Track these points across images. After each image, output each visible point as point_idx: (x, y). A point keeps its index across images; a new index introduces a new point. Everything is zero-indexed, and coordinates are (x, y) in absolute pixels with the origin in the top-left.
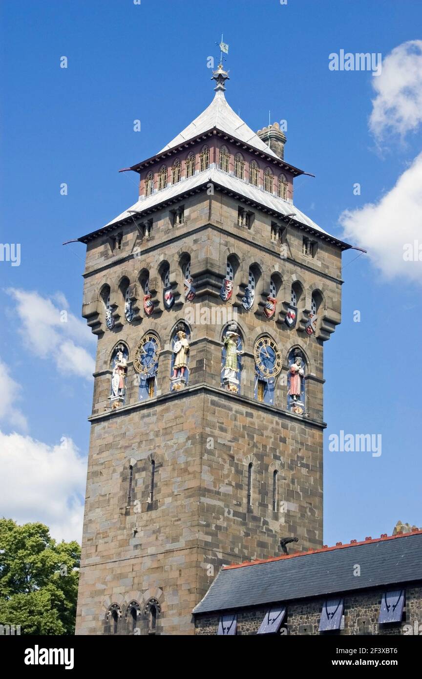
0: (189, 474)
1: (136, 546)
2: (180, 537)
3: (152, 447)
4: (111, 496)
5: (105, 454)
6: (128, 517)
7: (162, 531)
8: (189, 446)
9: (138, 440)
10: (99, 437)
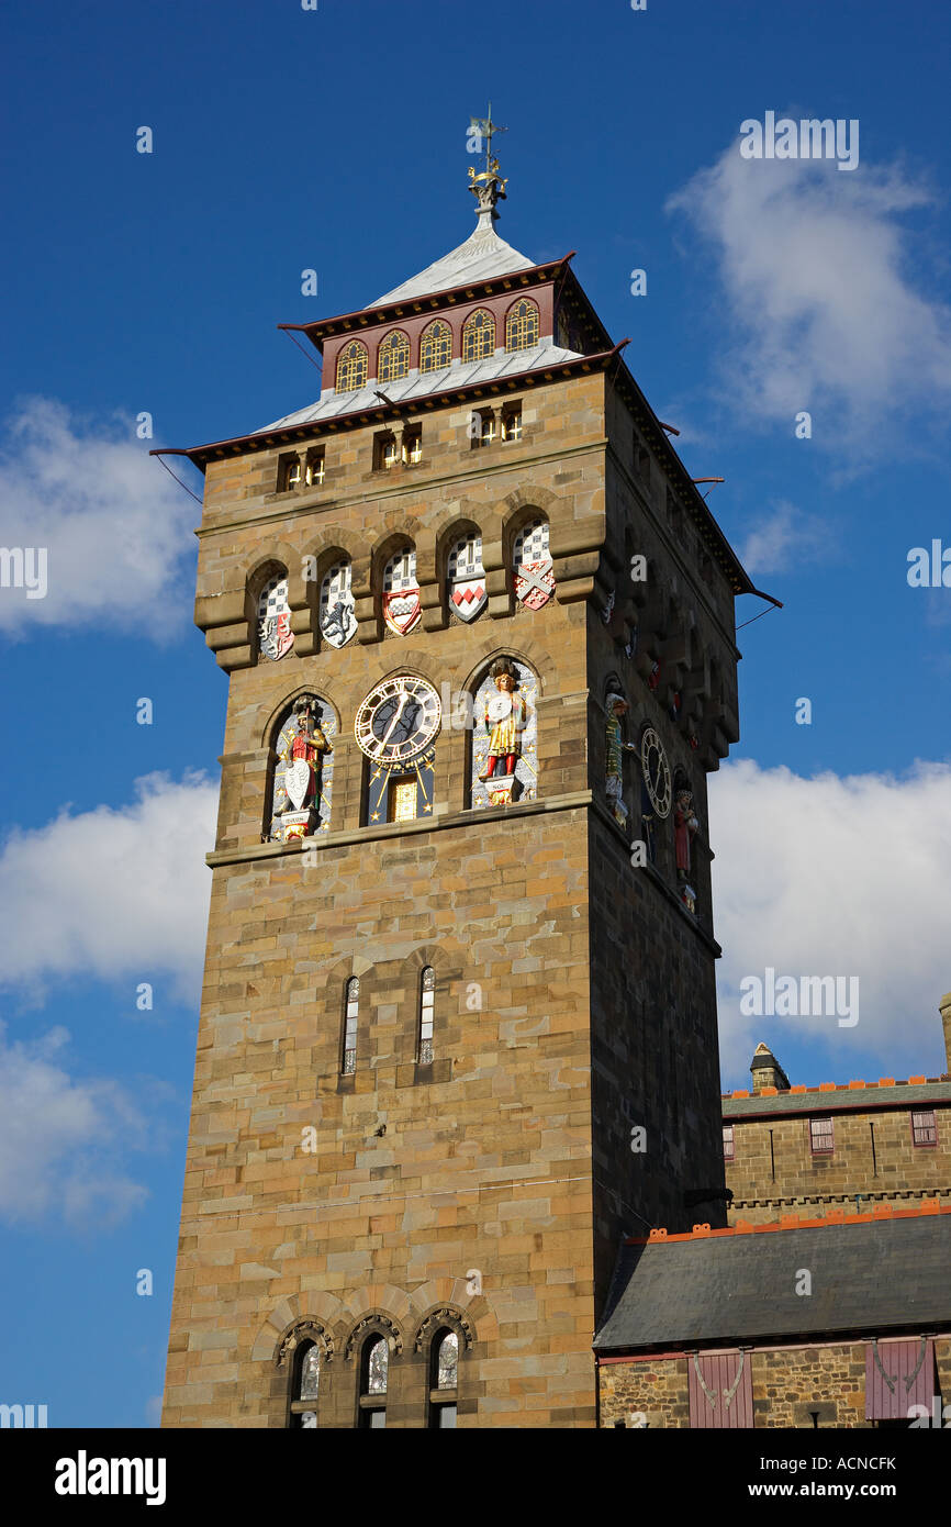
0: (553, 998)
1: (380, 1172)
2: (533, 1153)
3: (425, 931)
4: (285, 1045)
5: (259, 945)
6: (347, 1099)
7: (467, 1135)
8: (551, 934)
9: (378, 915)
10: (244, 903)
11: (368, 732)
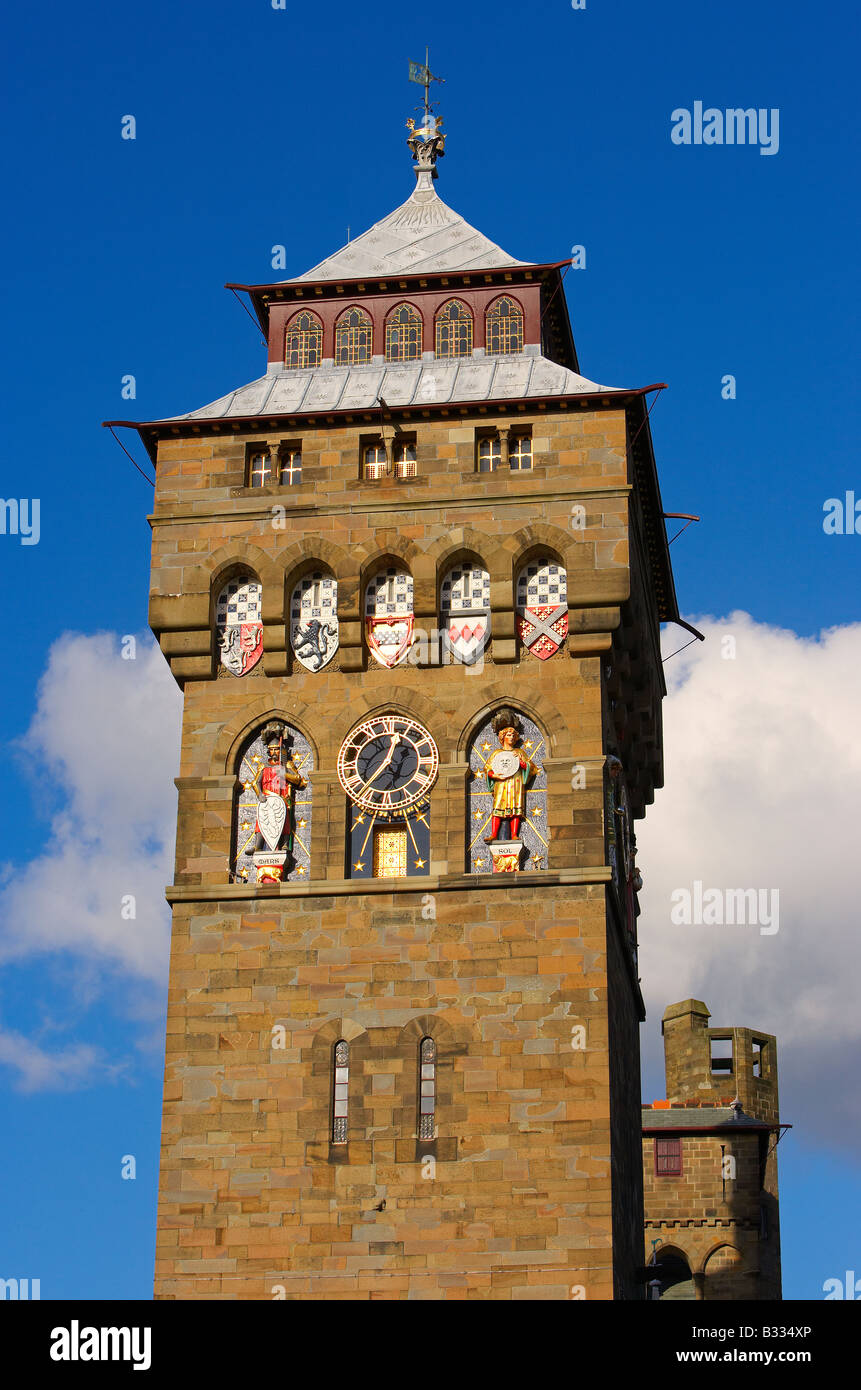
0: (569, 1084)
1: (380, 1247)
2: (549, 1240)
3: (424, 1000)
4: (266, 1107)
5: (232, 995)
6: (340, 1169)
7: (476, 1217)
8: (566, 1015)
9: (370, 977)
10: (210, 947)
11: (352, 773)
